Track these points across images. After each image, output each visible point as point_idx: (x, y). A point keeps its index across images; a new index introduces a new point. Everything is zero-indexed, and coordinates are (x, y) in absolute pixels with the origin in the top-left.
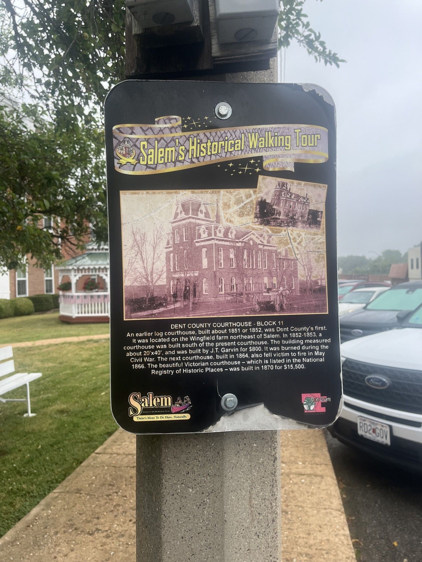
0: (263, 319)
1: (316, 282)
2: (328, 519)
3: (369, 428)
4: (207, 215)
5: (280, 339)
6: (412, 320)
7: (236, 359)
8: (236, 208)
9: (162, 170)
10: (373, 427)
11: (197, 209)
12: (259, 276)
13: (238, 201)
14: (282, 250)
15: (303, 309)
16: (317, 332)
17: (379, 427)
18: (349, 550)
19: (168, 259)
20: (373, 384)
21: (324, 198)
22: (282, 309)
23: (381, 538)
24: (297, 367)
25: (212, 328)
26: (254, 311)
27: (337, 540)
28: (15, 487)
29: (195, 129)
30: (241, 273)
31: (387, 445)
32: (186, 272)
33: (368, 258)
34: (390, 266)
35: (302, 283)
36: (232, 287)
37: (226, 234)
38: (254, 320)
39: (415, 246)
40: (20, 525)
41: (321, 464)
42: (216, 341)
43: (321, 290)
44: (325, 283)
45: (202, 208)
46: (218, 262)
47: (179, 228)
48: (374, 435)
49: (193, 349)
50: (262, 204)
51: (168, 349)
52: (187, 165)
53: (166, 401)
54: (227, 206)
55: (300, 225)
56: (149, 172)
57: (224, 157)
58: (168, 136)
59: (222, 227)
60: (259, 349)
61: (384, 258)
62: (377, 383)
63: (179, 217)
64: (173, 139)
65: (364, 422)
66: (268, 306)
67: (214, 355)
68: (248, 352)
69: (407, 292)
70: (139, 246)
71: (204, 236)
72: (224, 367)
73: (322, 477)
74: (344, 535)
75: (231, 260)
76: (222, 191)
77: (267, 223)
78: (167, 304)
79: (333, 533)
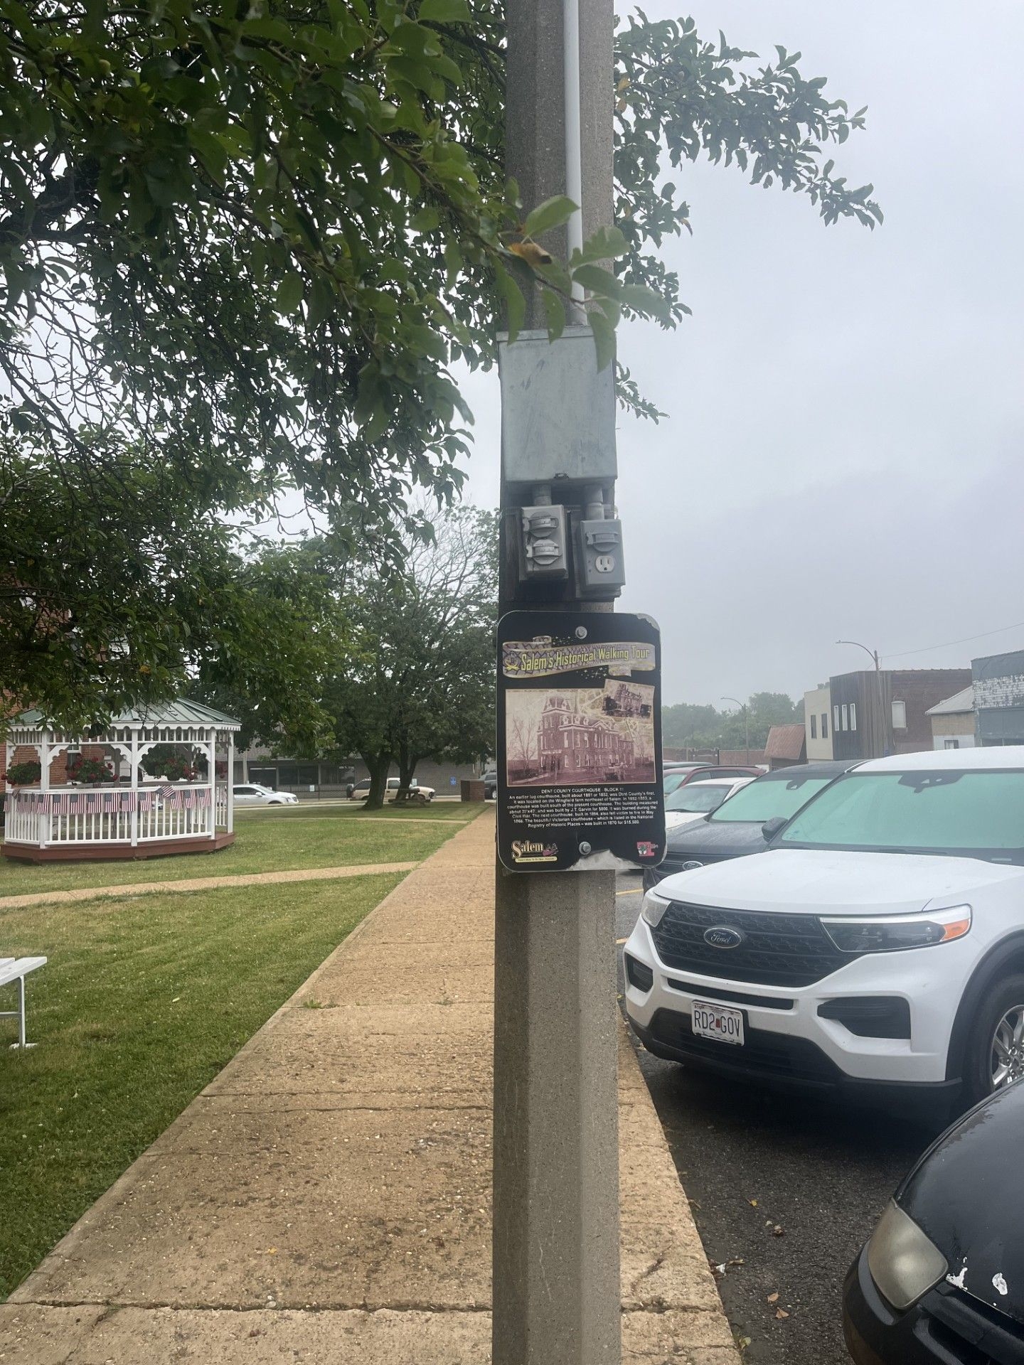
0: (608, 786)
1: (647, 759)
2: (643, 1158)
3: (710, 1020)
4: (568, 707)
5: (621, 801)
6: (787, 836)
7: (590, 816)
8: (590, 702)
9: (536, 674)
10: (717, 1016)
11: (560, 703)
12: (605, 754)
13: (590, 698)
14: (622, 734)
15: (637, 779)
16: (648, 796)
17: (726, 1015)
18: (679, 1194)
19: (539, 740)
20: (716, 942)
21: (652, 697)
22: (623, 779)
23: (730, 1197)
24: (634, 822)
25: (571, 793)
26: (602, 780)
27: (659, 1183)
28: (61, 1155)
29: (561, 645)
30: (592, 751)
31: (739, 1044)
32: (552, 750)
33: (719, 710)
34: (768, 730)
35: (637, 759)
36: (586, 762)
37: (582, 723)
38: (602, 787)
39: (820, 686)
40: (102, 1204)
41: (629, 1089)
42: (575, 802)
43: (651, 764)
44: (653, 759)
45: (565, 702)
46: (576, 744)
47: (547, 717)
48: (719, 1030)
49: (558, 808)
50: (608, 700)
51: (540, 808)
52: (554, 671)
53: (539, 847)
54: (582, 701)
55: (635, 716)
56: (527, 676)
57: (581, 665)
58: (542, 650)
59: (578, 717)
60: (606, 809)
61: (754, 713)
62: (723, 940)
63: (548, 709)
64: (545, 653)
65: (701, 1011)
66: (612, 777)
67: (574, 813)
68: (598, 811)
69: (789, 787)
70: (518, 731)
71: (566, 723)
72: (581, 822)
73: (631, 1105)
74: (670, 1177)
75: (585, 741)
76: (579, 690)
77: (612, 714)
78: (539, 774)
79: (652, 1174)
